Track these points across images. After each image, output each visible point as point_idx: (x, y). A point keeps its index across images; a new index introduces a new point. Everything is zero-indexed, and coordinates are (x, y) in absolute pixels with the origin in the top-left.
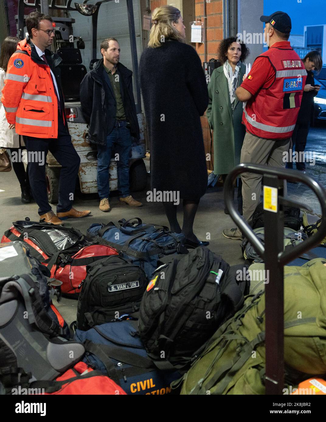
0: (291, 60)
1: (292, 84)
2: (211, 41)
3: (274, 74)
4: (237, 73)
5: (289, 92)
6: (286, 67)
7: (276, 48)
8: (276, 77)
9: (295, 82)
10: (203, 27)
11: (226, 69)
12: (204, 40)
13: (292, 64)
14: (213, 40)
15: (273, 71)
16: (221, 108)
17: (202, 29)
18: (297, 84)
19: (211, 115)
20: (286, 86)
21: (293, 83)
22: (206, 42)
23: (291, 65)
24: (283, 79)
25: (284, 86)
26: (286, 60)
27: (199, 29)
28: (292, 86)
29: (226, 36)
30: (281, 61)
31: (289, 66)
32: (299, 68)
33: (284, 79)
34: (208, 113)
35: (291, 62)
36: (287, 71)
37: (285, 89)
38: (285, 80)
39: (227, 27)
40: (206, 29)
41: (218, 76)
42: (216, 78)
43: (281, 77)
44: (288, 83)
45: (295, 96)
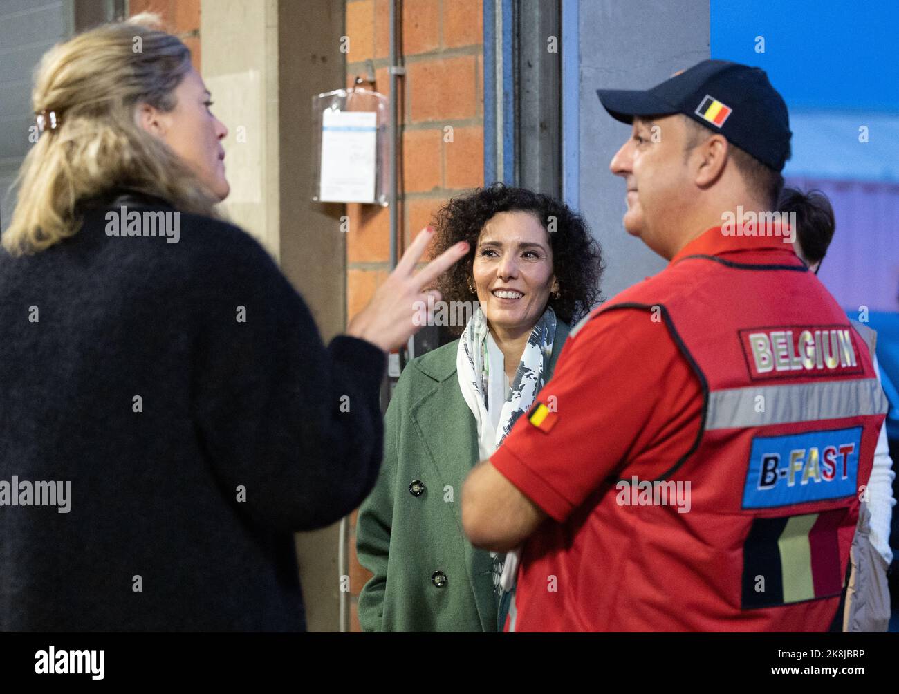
0: (798, 329)
1: (798, 466)
2: (425, 194)
3: (695, 406)
4: (529, 384)
5: (780, 513)
6: (763, 368)
7: (712, 258)
8: (708, 427)
9: (815, 454)
10: (384, 120)
11: (468, 361)
12: (388, 187)
13: (801, 351)
14: (436, 188)
15: (691, 390)
16: (438, 579)
17: (380, 131)
18: (830, 463)
19: (383, 619)
20: (764, 477)
21: (806, 461)
22: (399, 198)
23: (797, 354)
24: (748, 435)
25: (751, 476)
26: (767, 329)
27: (360, 130)
28: (799, 476)
29: (500, 167)
30: (739, 332)
31: (785, 364)
32: (841, 374)
33: (753, 438)
34: (372, 609)
35: (796, 342)
36: (771, 390)
37: (758, 494)
38: (757, 442)
39: (505, 123)
40: (399, 128)
41: (424, 401)
42: (415, 412)
43: (738, 423)
44: (775, 459)
45: (814, 535)
